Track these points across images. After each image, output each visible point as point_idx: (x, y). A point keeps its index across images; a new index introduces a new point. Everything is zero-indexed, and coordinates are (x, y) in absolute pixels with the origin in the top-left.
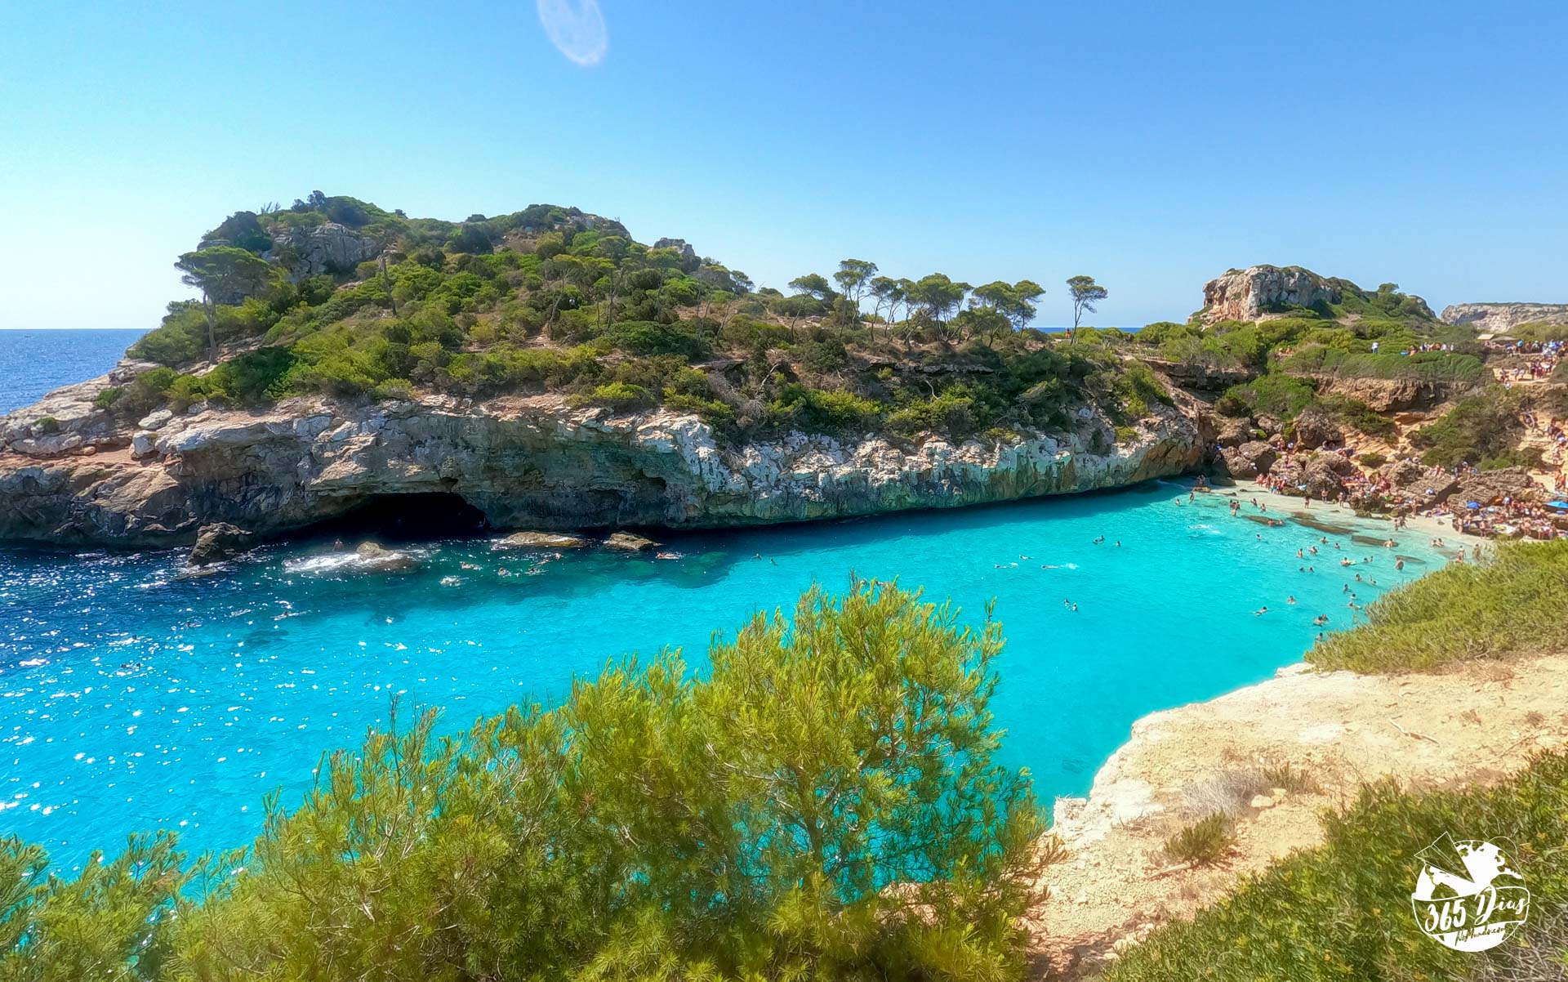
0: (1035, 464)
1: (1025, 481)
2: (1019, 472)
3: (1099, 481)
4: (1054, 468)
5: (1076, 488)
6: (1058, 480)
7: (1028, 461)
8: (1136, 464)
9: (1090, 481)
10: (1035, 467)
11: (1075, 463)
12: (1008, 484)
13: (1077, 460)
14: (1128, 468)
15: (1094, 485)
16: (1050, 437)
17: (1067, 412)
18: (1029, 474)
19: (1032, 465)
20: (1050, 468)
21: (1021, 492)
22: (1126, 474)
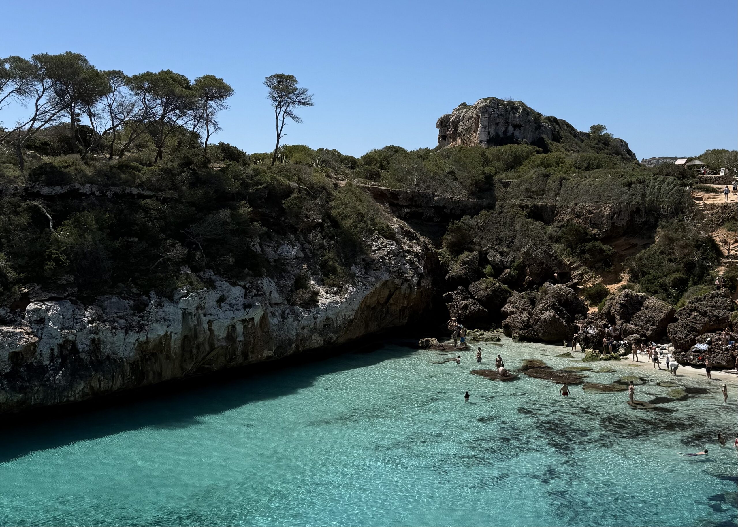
0: (210, 323)
1: (195, 351)
2: (186, 337)
3: (303, 341)
4: (240, 328)
5: (272, 353)
6: (246, 344)
7: (199, 321)
8: (350, 314)
9: (290, 342)
10: (210, 329)
11: (270, 320)
12: (168, 357)
13: (273, 314)
14: (340, 321)
15: (297, 346)
16: (234, 284)
17: (262, 250)
18: (201, 339)
19: (206, 326)
20: (234, 326)
21: (189, 367)
22: (339, 328)
